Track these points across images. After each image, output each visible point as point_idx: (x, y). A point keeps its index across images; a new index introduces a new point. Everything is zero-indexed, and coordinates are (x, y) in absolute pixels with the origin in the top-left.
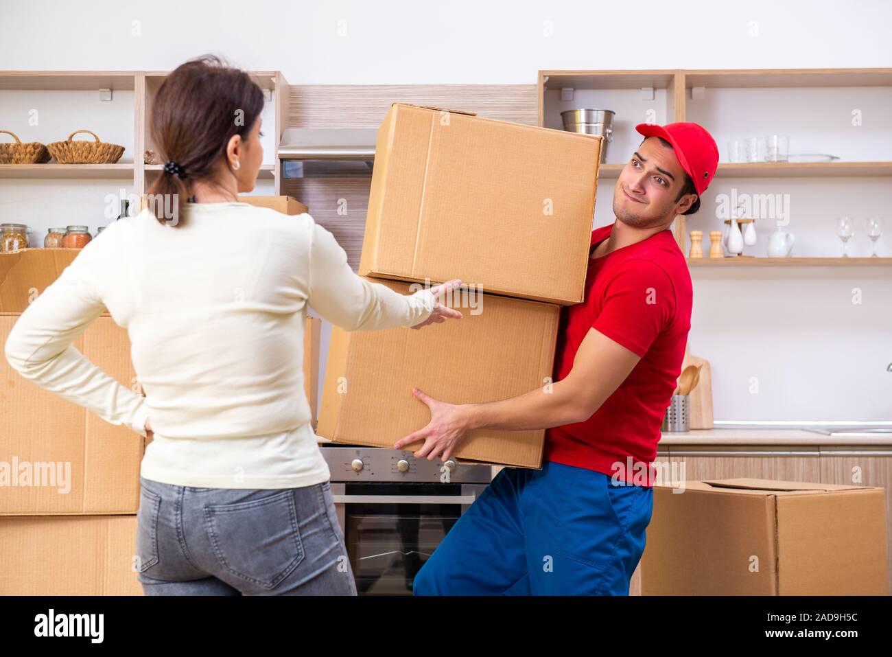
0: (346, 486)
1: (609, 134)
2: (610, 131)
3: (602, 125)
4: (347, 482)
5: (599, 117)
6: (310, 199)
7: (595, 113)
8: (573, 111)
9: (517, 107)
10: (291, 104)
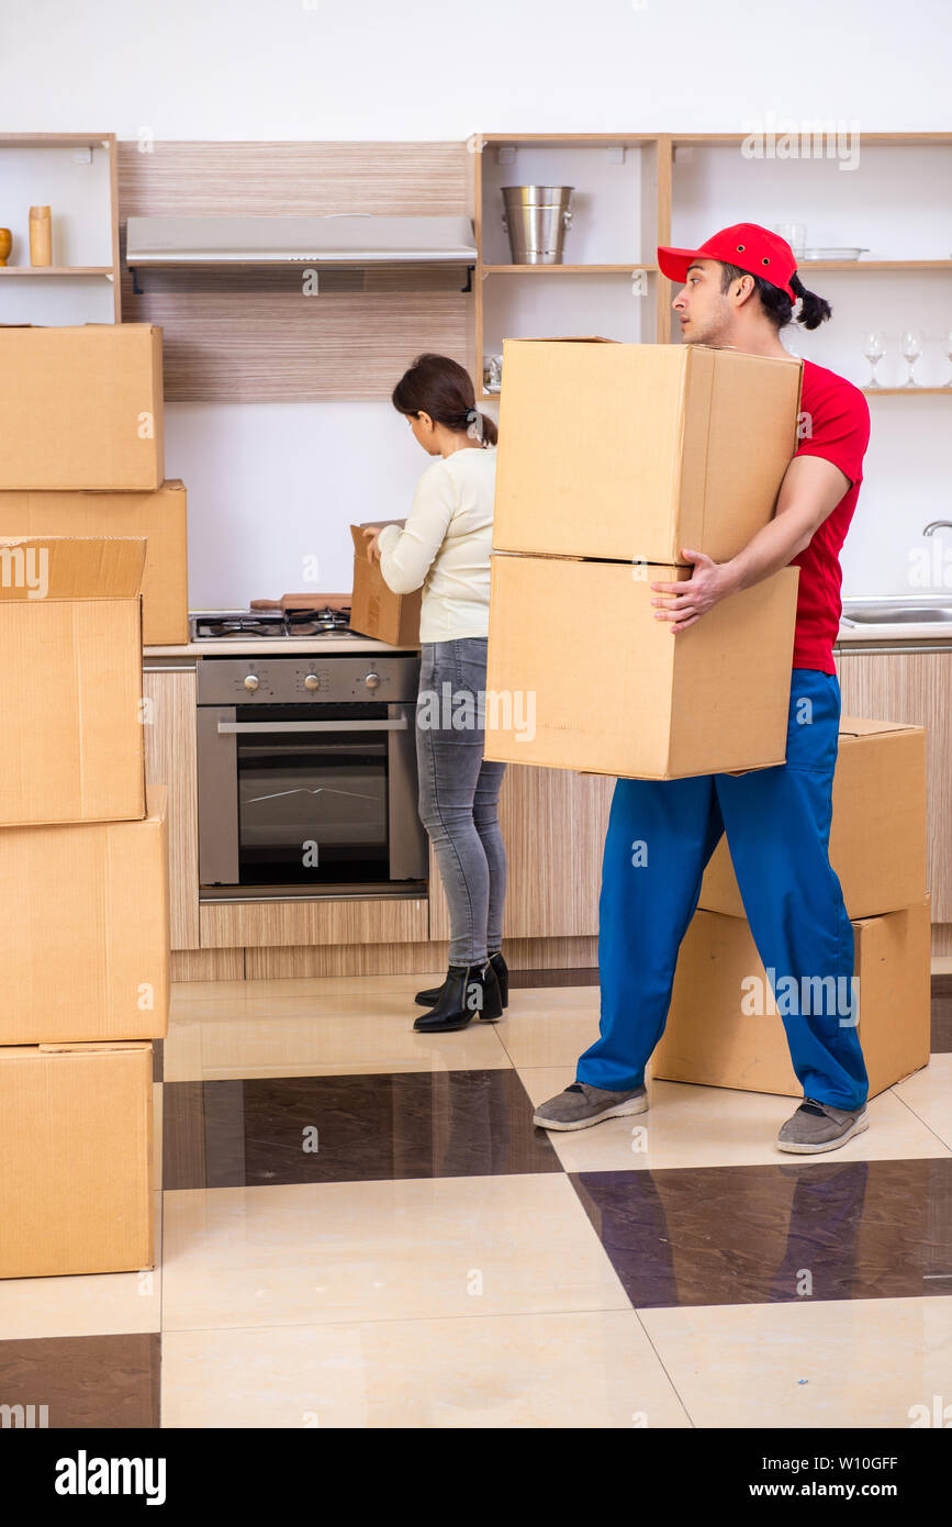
0: (237, 710)
1: (569, 219)
2: (569, 215)
3: (558, 208)
4: (237, 705)
5: (554, 196)
6: (153, 305)
7: (548, 192)
8: (519, 188)
9: (438, 174)
10: (121, 168)
